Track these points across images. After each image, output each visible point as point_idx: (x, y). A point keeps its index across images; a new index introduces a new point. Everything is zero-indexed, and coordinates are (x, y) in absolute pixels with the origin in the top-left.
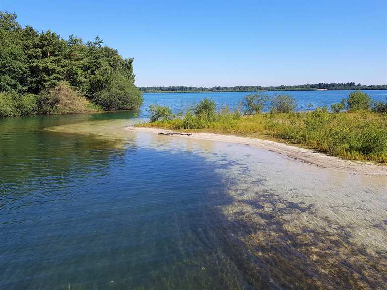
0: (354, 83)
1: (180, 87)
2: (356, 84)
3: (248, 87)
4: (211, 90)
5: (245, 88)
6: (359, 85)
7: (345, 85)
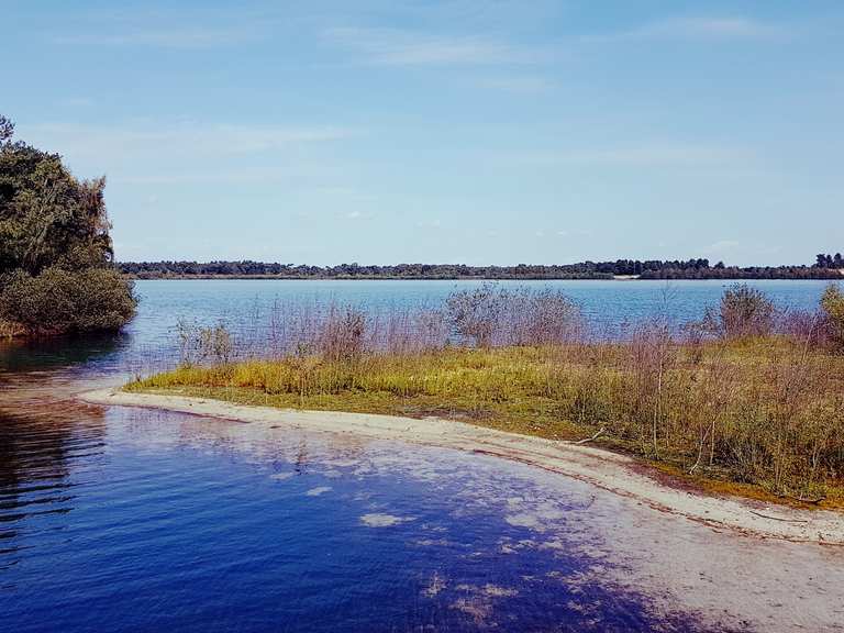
0: (706, 261)
1: (245, 263)
2: (712, 264)
3: (434, 267)
4: (333, 273)
5: (427, 268)
6: (720, 265)
7: (683, 266)
